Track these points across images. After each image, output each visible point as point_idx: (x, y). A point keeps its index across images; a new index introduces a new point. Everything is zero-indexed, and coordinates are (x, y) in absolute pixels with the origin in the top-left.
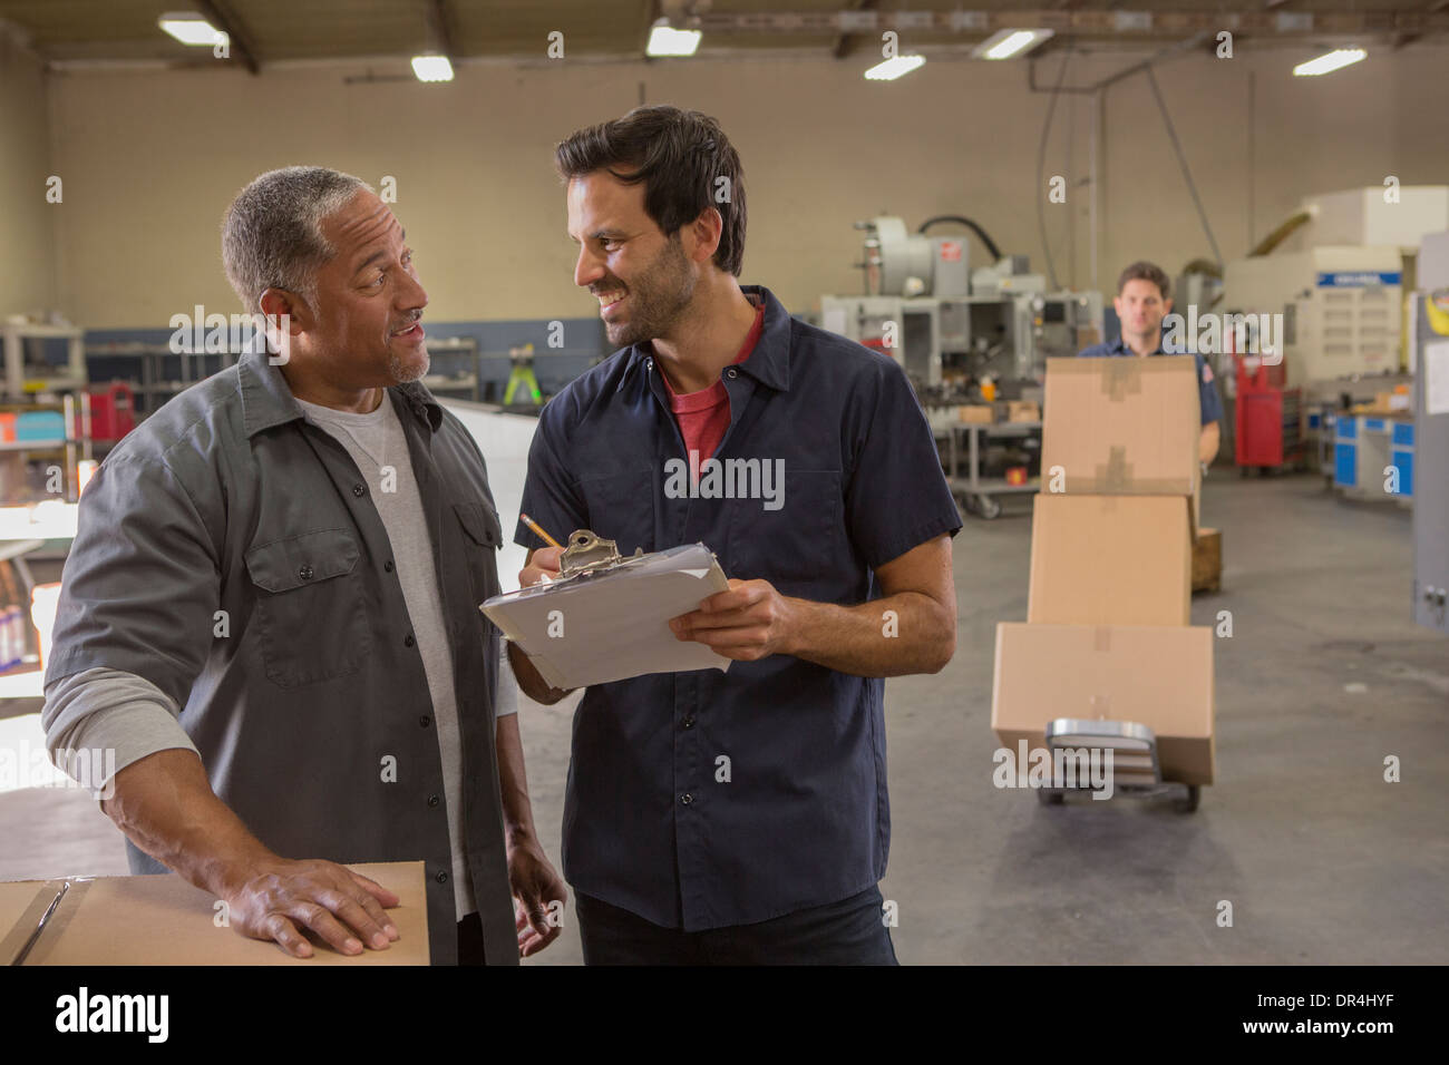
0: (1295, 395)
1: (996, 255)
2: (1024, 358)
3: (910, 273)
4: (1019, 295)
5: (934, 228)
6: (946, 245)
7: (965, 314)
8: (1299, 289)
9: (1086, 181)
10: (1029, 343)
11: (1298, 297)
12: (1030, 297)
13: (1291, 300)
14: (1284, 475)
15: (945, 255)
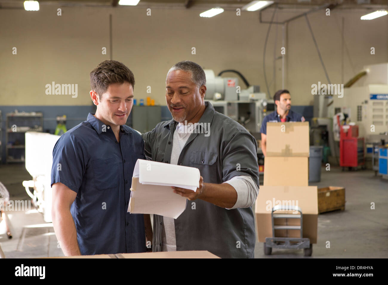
0: (362, 140)
1: (248, 85)
2: (259, 125)
3: (216, 91)
4: (257, 100)
5: (224, 74)
6: (230, 81)
7: (236, 107)
8: (363, 100)
9: (281, 57)
10: (261, 119)
11: (363, 103)
12: (261, 101)
13: (360, 104)
14: (358, 170)
15: (229, 84)
